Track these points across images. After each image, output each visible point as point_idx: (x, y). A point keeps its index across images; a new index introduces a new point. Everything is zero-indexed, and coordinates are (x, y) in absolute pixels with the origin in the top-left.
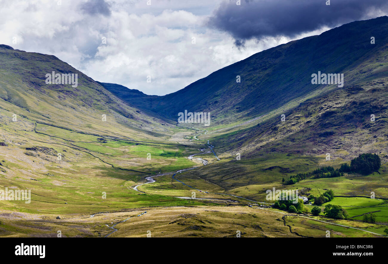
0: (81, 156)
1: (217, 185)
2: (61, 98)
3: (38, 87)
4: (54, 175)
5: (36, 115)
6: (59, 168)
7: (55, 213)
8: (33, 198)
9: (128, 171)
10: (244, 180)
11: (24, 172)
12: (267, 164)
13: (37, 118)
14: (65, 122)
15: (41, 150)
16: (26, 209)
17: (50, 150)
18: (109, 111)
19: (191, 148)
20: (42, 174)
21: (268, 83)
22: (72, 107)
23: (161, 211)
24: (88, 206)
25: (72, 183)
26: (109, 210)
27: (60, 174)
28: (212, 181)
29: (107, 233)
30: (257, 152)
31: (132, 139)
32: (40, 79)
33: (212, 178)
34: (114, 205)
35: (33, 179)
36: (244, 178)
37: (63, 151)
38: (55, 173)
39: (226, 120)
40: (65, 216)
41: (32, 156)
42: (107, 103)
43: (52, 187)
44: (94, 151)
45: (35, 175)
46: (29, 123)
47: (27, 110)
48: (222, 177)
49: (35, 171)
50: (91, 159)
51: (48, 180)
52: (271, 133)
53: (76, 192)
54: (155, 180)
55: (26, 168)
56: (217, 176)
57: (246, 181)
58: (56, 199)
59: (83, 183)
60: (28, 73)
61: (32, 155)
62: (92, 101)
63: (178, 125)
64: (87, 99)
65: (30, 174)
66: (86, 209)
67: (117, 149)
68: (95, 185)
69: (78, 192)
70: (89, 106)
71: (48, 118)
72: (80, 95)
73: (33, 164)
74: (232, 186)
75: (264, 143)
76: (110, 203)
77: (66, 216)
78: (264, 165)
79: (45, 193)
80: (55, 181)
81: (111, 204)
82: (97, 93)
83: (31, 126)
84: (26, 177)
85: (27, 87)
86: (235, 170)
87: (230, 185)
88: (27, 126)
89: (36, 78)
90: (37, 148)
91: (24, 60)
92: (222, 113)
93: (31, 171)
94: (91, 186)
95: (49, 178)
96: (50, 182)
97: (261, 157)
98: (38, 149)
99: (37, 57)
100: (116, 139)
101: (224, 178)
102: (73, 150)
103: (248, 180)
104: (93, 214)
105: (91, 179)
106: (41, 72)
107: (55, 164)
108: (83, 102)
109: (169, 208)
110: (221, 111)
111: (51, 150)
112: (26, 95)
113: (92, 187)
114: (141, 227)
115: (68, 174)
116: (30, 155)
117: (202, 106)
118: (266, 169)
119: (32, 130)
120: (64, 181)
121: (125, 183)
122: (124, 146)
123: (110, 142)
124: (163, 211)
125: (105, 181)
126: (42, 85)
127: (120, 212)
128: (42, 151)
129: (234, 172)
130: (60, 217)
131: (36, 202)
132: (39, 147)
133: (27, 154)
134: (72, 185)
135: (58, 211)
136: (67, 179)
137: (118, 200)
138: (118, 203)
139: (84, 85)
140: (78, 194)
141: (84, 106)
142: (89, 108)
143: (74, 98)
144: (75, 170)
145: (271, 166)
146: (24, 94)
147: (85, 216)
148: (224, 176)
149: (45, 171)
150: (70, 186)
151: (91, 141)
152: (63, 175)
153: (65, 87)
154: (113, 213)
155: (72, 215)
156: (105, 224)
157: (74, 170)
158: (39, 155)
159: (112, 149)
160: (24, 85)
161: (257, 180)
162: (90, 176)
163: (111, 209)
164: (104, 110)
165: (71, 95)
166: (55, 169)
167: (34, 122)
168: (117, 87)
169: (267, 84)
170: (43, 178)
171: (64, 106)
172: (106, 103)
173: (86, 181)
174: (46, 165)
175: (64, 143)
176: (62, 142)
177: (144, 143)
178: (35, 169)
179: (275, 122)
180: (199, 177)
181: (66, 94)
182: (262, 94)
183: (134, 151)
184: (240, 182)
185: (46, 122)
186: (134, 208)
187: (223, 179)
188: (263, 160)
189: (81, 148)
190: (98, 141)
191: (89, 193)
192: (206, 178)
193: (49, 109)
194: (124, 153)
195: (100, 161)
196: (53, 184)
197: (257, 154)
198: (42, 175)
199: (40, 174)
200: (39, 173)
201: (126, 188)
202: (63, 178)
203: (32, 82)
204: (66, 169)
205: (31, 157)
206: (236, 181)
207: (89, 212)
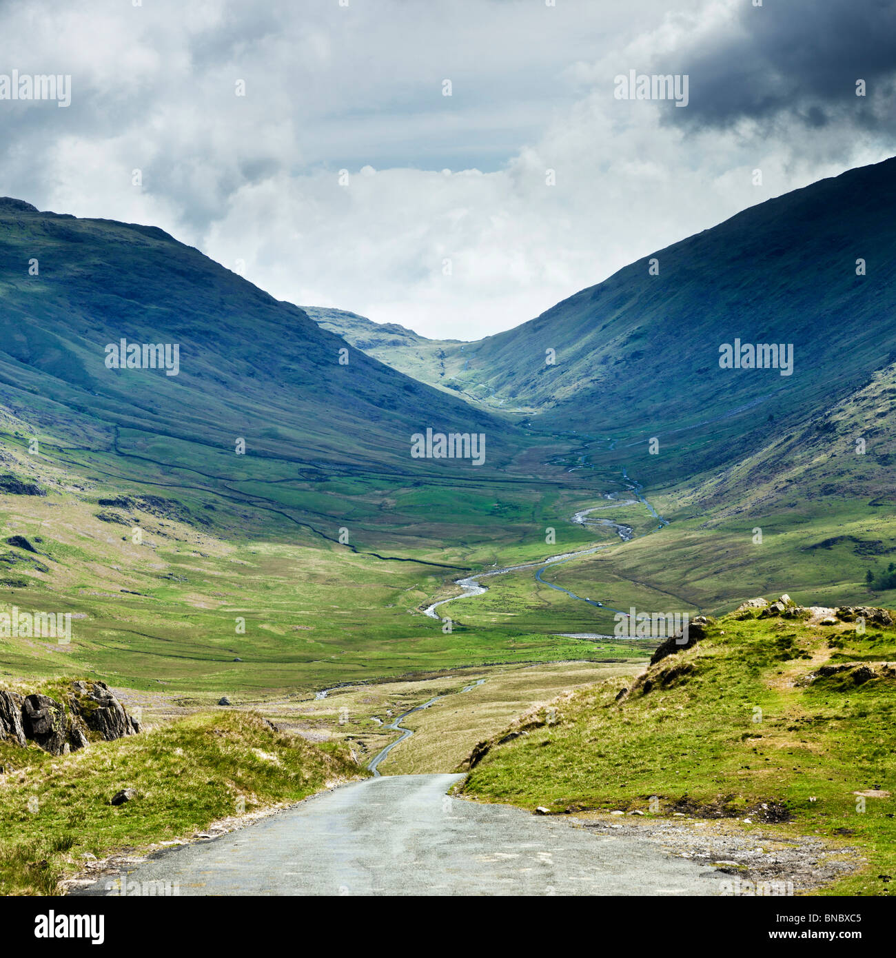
0: (258, 521)
1: (670, 596)
2: (185, 354)
3: (116, 321)
4: (189, 579)
5: (114, 403)
6: (199, 555)
7: (211, 687)
8: (138, 645)
9: (399, 562)
10: (750, 579)
11: (100, 569)
12: (811, 530)
13: (118, 411)
14: (199, 422)
15: (143, 506)
16: (125, 679)
17: (170, 506)
18: (324, 390)
19: (576, 492)
20: (151, 575)
21: (789, 295)
22: (217, 379)
23: (526, 676)
24: (303, 666)
25: (245, 600)
26: (366, 675)
27: (204, 576)
28: (656, 586)
29: (384, 743)
30: (780, 496)
31: (400, 470)
32: (121, 296)
33: (653, 577)
34: (379, 662)
35: (127, 592)
36: (750, 574)
37: (206, 507)
38: (189, 572)
39: (668, 407)
40: (243, 695)
41: (116, 524)
42: (320, 366)
43: (187, 612)
44: (293, 508)
45: (133, 580)
46: (96, 427)
47: (88, 390)
48: (685, 574)
49: (130, 566)
50: (290, 531)
51: (173, 591)
52: (816, 440)
53: (260, 626)
54: (484, 587)
55: (104, 560)
56: (669, 571)
57: (757, 583)
58: (204, 646)
59: (274, 601)
60: (87, 279)
61: (117, 520)
62: (275, 361)
63: (526, 425)
64: (260, 354)
65: (117, 576)
66: (299, 676)
67: (360, 499)
68: (310, 606)
69: (266, 627)
70: (267, 376)
71: (151, 410)
72: (240, 344)
73: (122, 544)
74: (717, 598)
75: (798, 471)
76: (366, 656)
77: (246, 696)
78: (805, 535)
79: (168, 631)
80: (193, 595)
81: (370, 660)
82: (287, 335)
83: (101, 436)
84: (106, 585)
85: (86, 323)
86: (720, 552)
87: (710, 596)
88: (91, 435)
89: (110, 295)
90: (130, 501)
91: (72, 241)
92: (654, 386)
93: (119, 567)
94: (302, 608)
95: (173, 586)
96: (180, 599)
97: (792, 511)
98: (134, 504)
99: (110, 233)
100: (350, 471)
101: (689, 577)
102: (232, 504)
103: (762, 580)
104: (324, 690)
105: (297, 588)
106: (123, 277)
107: (189, 547)
108: (248, 364)
109: (544, 665)
110: (653, 381)
111: (172, 504)
112: (83, 345)
113: (302, 612)
114: (483, 721)
115: (227, 574)
116: (114, 520)
117: (593, 368)
118: (815, 547)
119: (108, 446)
120: (220, 595)
121: (399, 596)
122: (378, 489)
123: (335, 478)
124: (532, 675)
125: (340, 591)
126: (128, 315)
127: (401, 681)
128: (144, 509)
129: (718, 558)
130: (229, 698)
131: (147, 656)
132: (137, 497)
133: (102, 518)
134: (245, 607)
135: (218, 681)
136: (226, 590)
137: (388, 647)
138: (391, 655)
139: (249, 314)
140: (266, 632)
141: (252, 375)
142: (266, 380)
143: (221, 350)
144: (245, 563)
145: (828, 537)
146: (75, 341)
147: (301, 696)
148: (688, 572)
149: (160, 566)
150: (239, 610)
151: (283, 478)
152: (211, 577)
153: (194, 319)
154: (380, 686)
155: (262, 694)
156: (368, 716)
157: (240, 561)
158: (138, 521)
159: (344, 499)
160: (74, 314)
161: (789, 578)
162: (293, 581)
163: (373, 674)
164: (313, 387)
165: (215, 343)
166: (187, 560)
167: (110, 424)
168: (338, 317)
169: (784, 298)
170: (155, 587)
171: (194, 375)
172: (315, 364)
173: (284, 594)
174: (162, 550)
175: (205, 485)
176: (197, 482)
177: (435, 479)
178: (129, 562)
179: (822, 407)
180: (614, 574)
181: (198, 340)
182: (771, 329)
183: (411, 504)
184: (738, 587)
185: (147, 424)
186: (440, 669)
187: (688, 579)
188: (801, 520)
189: (254, 499)
190: (301, 477)
191: (298, 627)
192: (636, 577)
193: (152, 387)
194: (381, 510)
195: (315, 536)
196: (189, 604)
197: (780, 503)
198: (153, 579)
199: (146, 574)
200: (142, 573)
201: (403, 612)
202: (213, 586)
203: (98, 307)
204: (219, 561)
205: (114, 527)
206: (725, 585)
207: (308, 682)
